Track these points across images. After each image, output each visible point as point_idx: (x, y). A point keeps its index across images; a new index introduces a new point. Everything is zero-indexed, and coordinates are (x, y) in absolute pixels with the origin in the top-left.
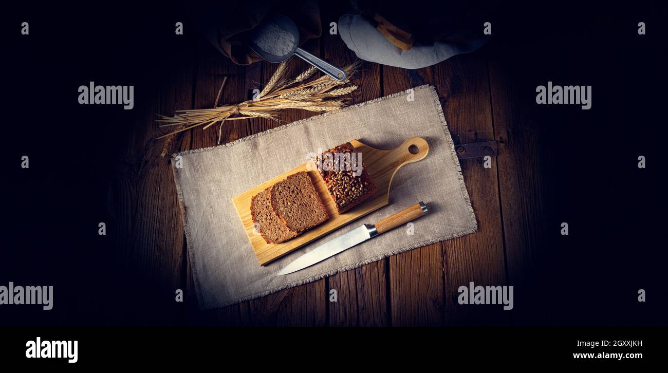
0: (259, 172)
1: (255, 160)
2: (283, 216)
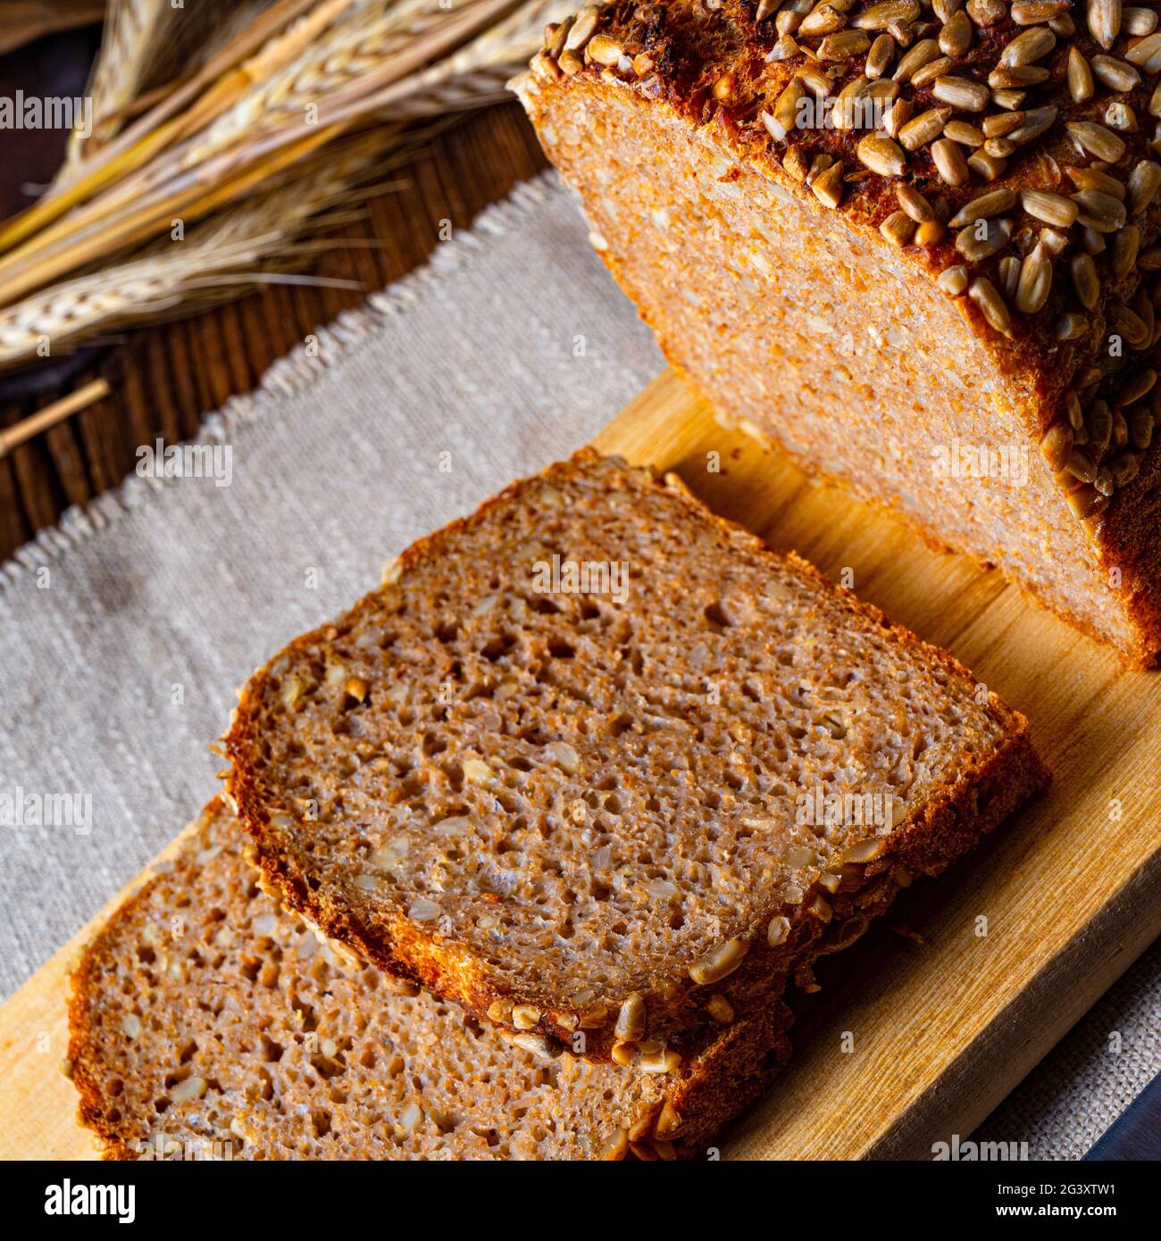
2: (425, 906)
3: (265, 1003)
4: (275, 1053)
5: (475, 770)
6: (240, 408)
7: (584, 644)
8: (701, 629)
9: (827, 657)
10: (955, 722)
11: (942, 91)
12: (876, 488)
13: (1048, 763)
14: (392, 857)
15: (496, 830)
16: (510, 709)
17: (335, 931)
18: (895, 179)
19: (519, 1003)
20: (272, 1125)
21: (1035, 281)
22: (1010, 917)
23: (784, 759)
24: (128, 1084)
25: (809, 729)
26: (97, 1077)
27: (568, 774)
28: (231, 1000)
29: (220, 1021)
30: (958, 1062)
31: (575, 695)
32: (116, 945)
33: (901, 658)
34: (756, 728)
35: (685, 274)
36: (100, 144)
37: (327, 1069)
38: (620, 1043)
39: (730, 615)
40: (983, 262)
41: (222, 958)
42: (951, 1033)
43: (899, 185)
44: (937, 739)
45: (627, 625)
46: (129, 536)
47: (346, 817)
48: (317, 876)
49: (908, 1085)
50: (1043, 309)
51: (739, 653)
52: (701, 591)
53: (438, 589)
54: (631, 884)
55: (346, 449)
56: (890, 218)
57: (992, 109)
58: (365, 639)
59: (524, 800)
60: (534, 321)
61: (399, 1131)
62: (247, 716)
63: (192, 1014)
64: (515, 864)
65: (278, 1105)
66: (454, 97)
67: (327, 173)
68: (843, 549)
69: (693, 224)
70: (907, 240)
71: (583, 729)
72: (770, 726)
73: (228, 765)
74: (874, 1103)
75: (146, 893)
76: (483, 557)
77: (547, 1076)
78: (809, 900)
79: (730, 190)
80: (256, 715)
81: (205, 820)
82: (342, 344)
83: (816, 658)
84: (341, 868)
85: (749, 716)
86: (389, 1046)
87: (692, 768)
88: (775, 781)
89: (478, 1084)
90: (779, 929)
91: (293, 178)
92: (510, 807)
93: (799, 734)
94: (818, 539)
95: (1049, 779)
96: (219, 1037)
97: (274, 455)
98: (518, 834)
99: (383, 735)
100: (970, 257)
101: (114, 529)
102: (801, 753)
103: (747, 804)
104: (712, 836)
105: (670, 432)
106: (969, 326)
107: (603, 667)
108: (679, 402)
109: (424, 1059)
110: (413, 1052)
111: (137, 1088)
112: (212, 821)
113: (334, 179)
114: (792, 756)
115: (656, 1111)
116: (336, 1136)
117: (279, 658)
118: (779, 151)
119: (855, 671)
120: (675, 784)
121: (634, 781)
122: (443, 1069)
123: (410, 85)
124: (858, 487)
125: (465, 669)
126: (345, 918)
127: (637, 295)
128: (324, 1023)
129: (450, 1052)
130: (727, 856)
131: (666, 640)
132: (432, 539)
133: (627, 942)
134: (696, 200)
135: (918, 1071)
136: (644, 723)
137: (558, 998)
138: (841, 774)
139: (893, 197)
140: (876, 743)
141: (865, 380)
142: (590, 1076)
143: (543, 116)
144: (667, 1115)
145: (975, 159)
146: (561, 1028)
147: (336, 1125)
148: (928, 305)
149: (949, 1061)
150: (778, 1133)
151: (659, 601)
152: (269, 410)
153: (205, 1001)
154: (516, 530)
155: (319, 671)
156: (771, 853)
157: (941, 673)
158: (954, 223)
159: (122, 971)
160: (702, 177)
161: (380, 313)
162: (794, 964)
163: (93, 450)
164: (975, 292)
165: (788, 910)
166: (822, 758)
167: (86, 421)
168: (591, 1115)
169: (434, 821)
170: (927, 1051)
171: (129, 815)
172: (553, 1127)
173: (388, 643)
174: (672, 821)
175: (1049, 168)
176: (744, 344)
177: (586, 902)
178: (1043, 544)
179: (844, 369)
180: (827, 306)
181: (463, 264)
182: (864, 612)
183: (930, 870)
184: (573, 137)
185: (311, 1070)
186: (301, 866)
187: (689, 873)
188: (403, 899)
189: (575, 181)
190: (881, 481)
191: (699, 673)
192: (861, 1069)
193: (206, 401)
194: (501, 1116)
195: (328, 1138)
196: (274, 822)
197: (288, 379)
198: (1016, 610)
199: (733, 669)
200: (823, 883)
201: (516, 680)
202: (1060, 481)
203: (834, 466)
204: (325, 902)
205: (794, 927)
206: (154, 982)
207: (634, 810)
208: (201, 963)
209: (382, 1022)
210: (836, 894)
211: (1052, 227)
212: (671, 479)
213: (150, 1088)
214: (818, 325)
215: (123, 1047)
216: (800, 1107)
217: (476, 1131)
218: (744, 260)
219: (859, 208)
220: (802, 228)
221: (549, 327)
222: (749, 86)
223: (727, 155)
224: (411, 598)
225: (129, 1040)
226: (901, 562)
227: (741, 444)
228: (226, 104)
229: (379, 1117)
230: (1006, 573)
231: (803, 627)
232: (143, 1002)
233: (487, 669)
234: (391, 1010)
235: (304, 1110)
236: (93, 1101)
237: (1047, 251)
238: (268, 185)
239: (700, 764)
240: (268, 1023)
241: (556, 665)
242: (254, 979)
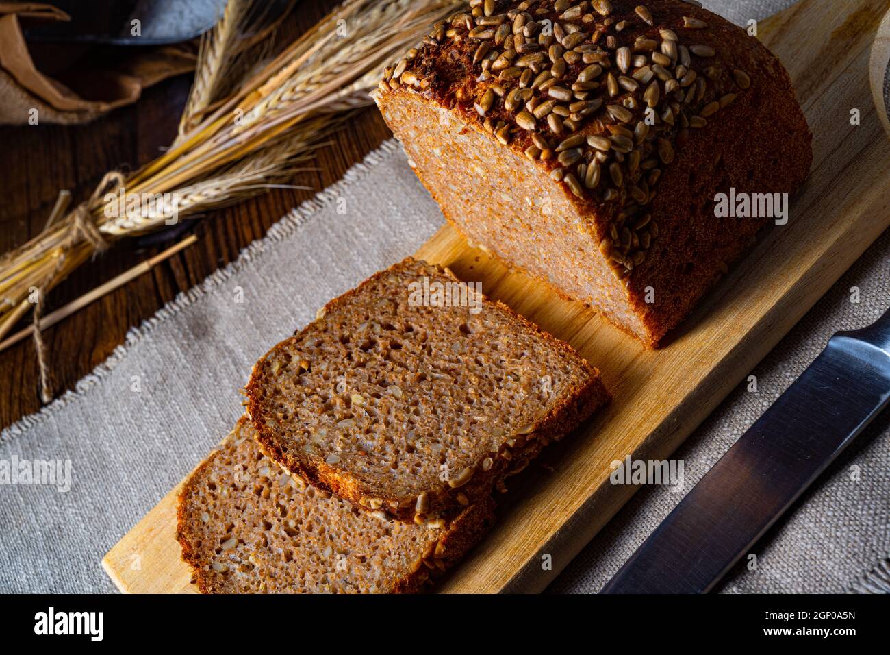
0: (228, 410)
1: (206, 378)
2: (333, 458)
3: (264, 505)
4: (268, 526)
5: (356, 399)
6: (257, 245)
7: (406, 343)
8: (458, 335)
9: (513, 346)
10: (568, 373)
11: (552, 93)
12: (537, 272)
13: (611, 391)
14: (319, 438)
15: (365, 424)
16: (372, 372)
17: (294, 470)
18: (532, 131)
19: (373, 497)
20: (266, 558)
21: (593, 174)
22: (592, 459)
23: (492, 390)
24: (203, 542)
25: (504, 377)
26: (190, 540)
27: (397, 399)
28: (250, 504)
29: (245, 513)
30: (569, 522)
31: (401, 365)
32: (199, 483)
33: (545, 346)
34: (480, 377)
35: (449, 177)
36: (193, 127)
37: (291, 533)
38: (418, 514)
39: (471, 329)
40: (570, 167)
41: (245, 487)
42: (565, 510)
43: (533, 134)
44: (560, 380)
45: (425, 335)
46: (206, 305)
47: (299, 420)
48: (286, 446)
49: (546, 533)
50: (597, 187)
51: (474, 345)
52: (458, 319)
53: (341, 321)
54: (423, 446)
55: (305, 263)
56: (529, 148)
57: (573, 100)
58: (309, 343)
59: (377, 411)
60: (390, 203)
61: (323, 558)
62: (255, 378)
63: (232, 511)
64: (373, 439)
65: (270, 549)
66: (355, 102)
67: (298, 138)
68: (523, 300)
69: (451, 154)
70: (537, 158)
71: (404, 380)
72: (487, 377)
73: (248, 399)
74: (531, 541)
75: (212, 459)
76: (362, 306)
77: (388, 532)
78: (501, 450)
79: (463, 138)
80: (260, 377)
81: (239, 426)
82: (303, 216)
83: (508, 347)
84: (297, 442)
85: (477, 372)
86: (318, 522)
87: (452, 396)
88: (488, 400)
89: (357, 536)
90: (488, 463)
91: (281, 140)
92: (371, 414)
93: (499, 380)
94: (513, 296)
95: (611, 398)
96: (244, 521)
97: (272, 267)
98: (375, 425)
99: (316, 385)
100: (564, 164)
101: (200, 301)
102: (500, 388)
103: (475, 410)
104: (459, 424)
105: (448, 251)
106: (564, 194)
107: (414, 353)
108: (452, 237)
109: (333, 527)
110: (329, 524)
111: (207, 544)
112: (241, 427)
113: (299, 141)
114: (496, 389)
115: (434, 545)
116: (295, 561)
117: (270, 352)
118: (482, 120)
119: (525, 352)
120: (444, 402)
121: (426, 401)
122: (342, 531)
123: (334, 97)
124: (530, 272)
125: (353, 355)
126: (298, 463)
127: (430, 188)
128: (290, 513)
129: (345, 523)
130: (466, 433)
131: (442, 340)
132: (339, 299)
133: (421, 470)
134: (451, 143)
135: (551, 526)
136: (432, 377)
137: (390, 495)
138: (517, 396)
139: (531, 139)
140: (532, 382)
141: (527, 222)
142: (406, 531)
143: (385, 108)
144: (439, 546)
145: (566, 122)
146: (392, 508)
147: (295, 557)
148: (548, 186)
149: (564, 521)
150: (490, 555)
151: (439, 324)
152: (270, 247)
153: (238, 505)
154: (377, 294)
155: (289, 358)
156: (485, 431)
157: (562, 352)
158: (557, 150)
159: (201, 493)
160: (452, 133)
161: (321, 201)
162: (495, 480)
163: (190, 267)
164: (567, 180)
165: (492, 455)
166: (509, 390)
167: (186, 252)
168: (406, 548)
169: (338, 421)
170: (554, 518)
171: (206, 430)
172: (389, 554)
173: (319, 344)
174: (442, 418)
175: (599, 125)
176: (477, 208)
177: (404, 454)
178: (607, 293)
179: (518, 217)
180: (509, 189)
181: (359, 178)
182: (530, 326)
183: (556, 438)
184: (398, 117)
185: (284, 533)
186: (279, 442)
187: (449, 440)
188: (323, 455)
189: (400, 137)
190: (539, 269)
191: (456, 354)
192: (526, 526)
193: (242, 243)
194: (367, 550)
195: (291, 563)
196: (267, 423)
197: (278, 232)
198: (599, 325)
199: (471, 352)
200: (507, 443)
201: (375, 359)
202: (609, 263)
203: (519, 263)
204: (289, 457)
205: (494, 463)
206: (215, 497)
207: (425, 414)
208: (236, 489)
209: (315, 512)
210: (513, 448)
211: (600, 151)
212: (446, 270)
213: (213, 544)
214: (506, 198)
215: (201, 526)
216: (499, 544)
217: (356, 557)
218: (473, 169)
219: (517, 144)
220: (495, 154)
221: (397, 206)
222: (471, 92)
223: (461, 123)
224: (330, 325)
225: (204, 523)
226: (549, 305)
227: (480, 255)
228: (249, 108)
229: (314, 553)
230: (594, 309)
231: (502, 334)
232: (211, 507)
233: (362, 355)
234: (320, 506)
235: (281, 551)
236: (188, 550)
237: (598, 161)
238: (269, 144)
239: (455, 393)
240: (266, 513)
241: (393, 353)
242: (259, 495)
